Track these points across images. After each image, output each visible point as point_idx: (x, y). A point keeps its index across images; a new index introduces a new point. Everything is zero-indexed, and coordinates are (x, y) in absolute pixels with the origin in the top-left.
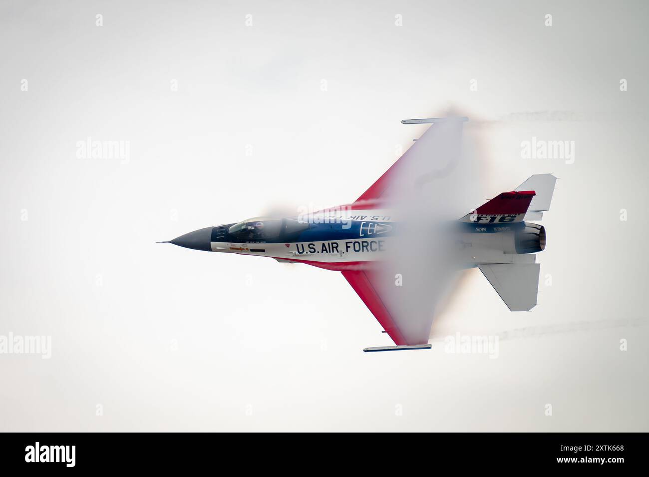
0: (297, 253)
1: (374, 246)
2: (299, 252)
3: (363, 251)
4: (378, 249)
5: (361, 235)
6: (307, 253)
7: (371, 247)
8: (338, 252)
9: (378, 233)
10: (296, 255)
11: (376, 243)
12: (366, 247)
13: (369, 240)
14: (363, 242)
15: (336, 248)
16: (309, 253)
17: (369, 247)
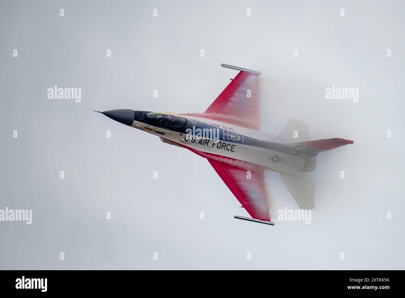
0: (184, 140)
1: (229, 147)
2: (185, 140)
3: (222, 149)
4: (230, 150)
5: (224, 139)
6: (189, 142)
7: (227, 147)
8: (207, 146)
9: (233, 140)
10: (182, 142)
11: (230, 146)
12: (224, 146)
13: (227, 143)
14: (223, 143)
15: (207, 143)
16: (191, 142)
17: (225, 147)
